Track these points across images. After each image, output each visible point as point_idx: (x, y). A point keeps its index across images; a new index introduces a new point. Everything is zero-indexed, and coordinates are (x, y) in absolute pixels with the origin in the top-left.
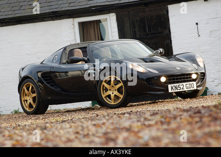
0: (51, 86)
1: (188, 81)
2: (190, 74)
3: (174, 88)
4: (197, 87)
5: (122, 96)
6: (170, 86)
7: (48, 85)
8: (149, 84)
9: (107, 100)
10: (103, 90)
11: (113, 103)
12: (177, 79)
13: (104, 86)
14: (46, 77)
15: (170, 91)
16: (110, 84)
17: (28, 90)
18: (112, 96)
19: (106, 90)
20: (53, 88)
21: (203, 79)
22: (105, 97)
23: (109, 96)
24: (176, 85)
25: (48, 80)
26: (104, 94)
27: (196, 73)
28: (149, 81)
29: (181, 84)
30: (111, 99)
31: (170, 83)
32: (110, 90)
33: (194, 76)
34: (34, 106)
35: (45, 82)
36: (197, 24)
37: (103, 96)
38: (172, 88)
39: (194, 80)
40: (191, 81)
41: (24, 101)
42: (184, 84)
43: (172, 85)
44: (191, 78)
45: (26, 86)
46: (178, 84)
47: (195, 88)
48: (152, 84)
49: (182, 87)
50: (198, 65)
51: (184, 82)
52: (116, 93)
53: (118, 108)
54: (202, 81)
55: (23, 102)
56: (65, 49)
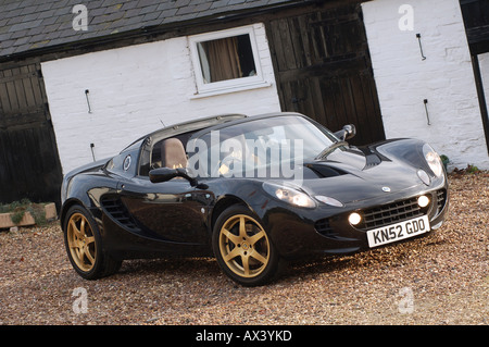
0: (122, 222)
1: (410, 215)
2: (415, 199)
3: (380, 236)
4: (431, 224)
5: (265, 261)
6: (370, 234)
7: (116, 221)
8: (323, 233)
9: (235, 267)
10: (225, 244)
11: (247, 275)
12: (385, 214)
13: (224, 237)
14: (111, 203)
15: (372, 244)
16: (237, 233)
17: (79, 228)
18: (245, 259)
19: (232, 246)
20: (125, 227)
21: (443, 203)
22: (231, 261)
23: (238, 259)
24: (383, 229)
25: (115, 209)
26: (227, 253)
27: (428, 195)
28: (323, 227)
29: (395, 225)
30: (241, 264)
31: (372, 226)
32: (239, 246)
33: (423, 202)
34: (93, 261)
35: (108, 214)
36: (418, 36)
37: (226, 259)
38: (376, 237)
39: (424, 211)
40: (416, 213)
41: (74, 249)
42: (403, 224)
43: (376, 231)
44: (416, 205)
45: (75, 219)
46: (388, 227)
47: (427, 229)
48: (330, 231)
49: (397, 231)
50: (431, 173)
51: (403, 218)
52: (253, 253)
53: (260, 286)
54: (441, 209)
55: (72, 251)
56: (146, 140)
